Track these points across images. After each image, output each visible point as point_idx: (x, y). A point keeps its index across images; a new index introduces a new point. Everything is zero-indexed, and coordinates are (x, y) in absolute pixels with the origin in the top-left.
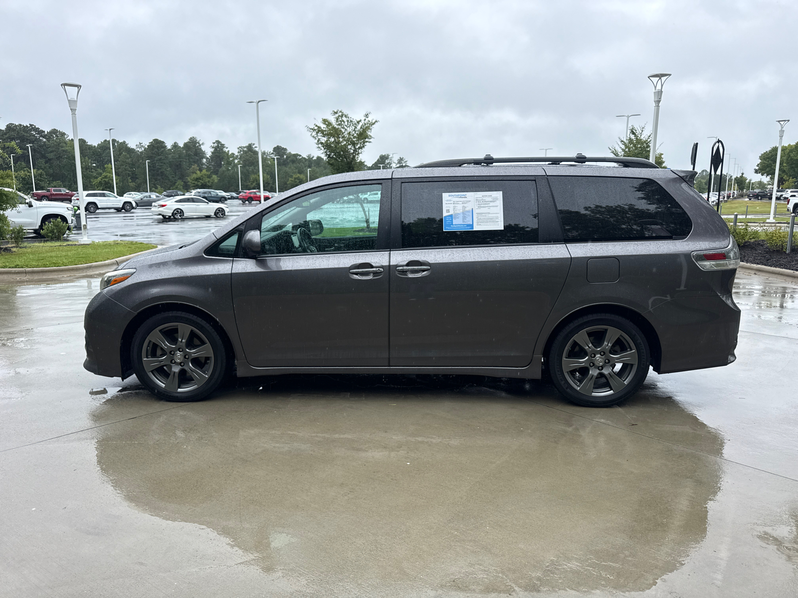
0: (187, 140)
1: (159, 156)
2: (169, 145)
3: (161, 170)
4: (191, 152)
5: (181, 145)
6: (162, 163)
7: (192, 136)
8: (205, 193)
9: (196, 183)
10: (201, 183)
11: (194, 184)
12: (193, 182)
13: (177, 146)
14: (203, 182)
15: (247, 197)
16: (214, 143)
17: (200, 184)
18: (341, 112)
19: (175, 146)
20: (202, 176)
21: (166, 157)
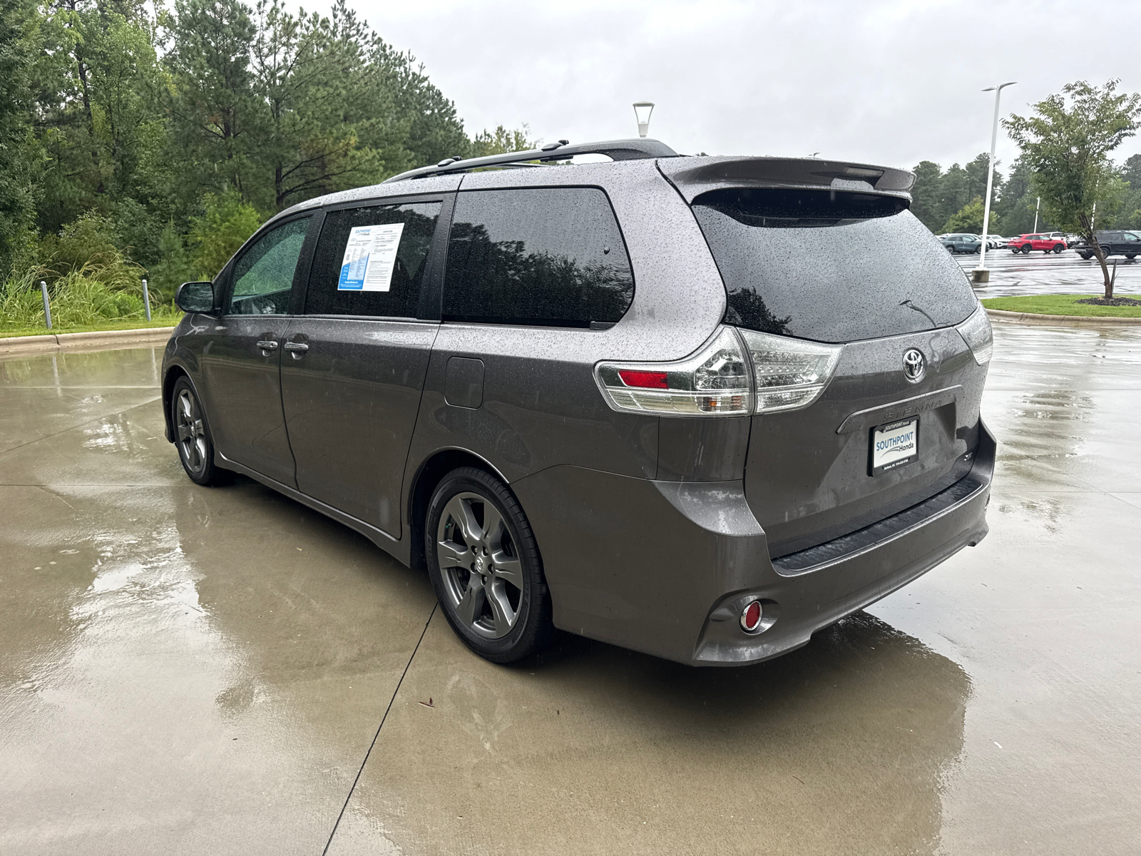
0: (972, 159)
1: (925, 186)
2: (944, 170)
3: (925, 207)
4: (976, 177)
5: (963, 167)
6: (927, 196)
7: (982, 153)
8: (952, 239)
9: (961, 224)
10: (969, 224)
11: (958, 225)
12: (958, 223)
13: (958, 169)
14: (972, 222)
15: (1021, 245)
16: (1017, 160)
17: (966, 225)
18: (1082, 85)
19: (955, 169)
20: (971, 213)
21: (935, 187)
